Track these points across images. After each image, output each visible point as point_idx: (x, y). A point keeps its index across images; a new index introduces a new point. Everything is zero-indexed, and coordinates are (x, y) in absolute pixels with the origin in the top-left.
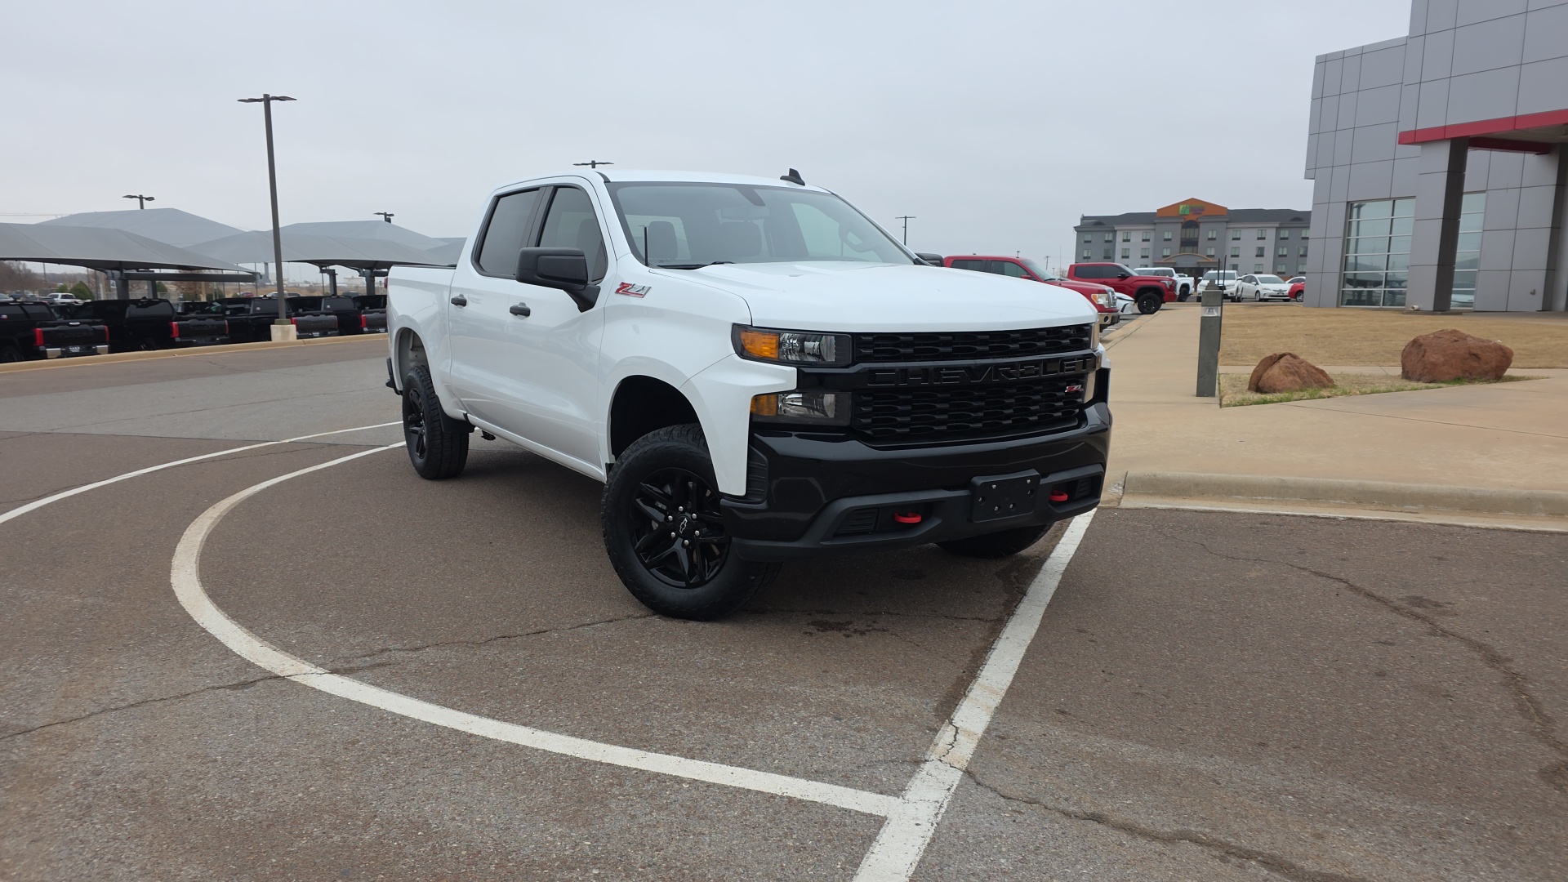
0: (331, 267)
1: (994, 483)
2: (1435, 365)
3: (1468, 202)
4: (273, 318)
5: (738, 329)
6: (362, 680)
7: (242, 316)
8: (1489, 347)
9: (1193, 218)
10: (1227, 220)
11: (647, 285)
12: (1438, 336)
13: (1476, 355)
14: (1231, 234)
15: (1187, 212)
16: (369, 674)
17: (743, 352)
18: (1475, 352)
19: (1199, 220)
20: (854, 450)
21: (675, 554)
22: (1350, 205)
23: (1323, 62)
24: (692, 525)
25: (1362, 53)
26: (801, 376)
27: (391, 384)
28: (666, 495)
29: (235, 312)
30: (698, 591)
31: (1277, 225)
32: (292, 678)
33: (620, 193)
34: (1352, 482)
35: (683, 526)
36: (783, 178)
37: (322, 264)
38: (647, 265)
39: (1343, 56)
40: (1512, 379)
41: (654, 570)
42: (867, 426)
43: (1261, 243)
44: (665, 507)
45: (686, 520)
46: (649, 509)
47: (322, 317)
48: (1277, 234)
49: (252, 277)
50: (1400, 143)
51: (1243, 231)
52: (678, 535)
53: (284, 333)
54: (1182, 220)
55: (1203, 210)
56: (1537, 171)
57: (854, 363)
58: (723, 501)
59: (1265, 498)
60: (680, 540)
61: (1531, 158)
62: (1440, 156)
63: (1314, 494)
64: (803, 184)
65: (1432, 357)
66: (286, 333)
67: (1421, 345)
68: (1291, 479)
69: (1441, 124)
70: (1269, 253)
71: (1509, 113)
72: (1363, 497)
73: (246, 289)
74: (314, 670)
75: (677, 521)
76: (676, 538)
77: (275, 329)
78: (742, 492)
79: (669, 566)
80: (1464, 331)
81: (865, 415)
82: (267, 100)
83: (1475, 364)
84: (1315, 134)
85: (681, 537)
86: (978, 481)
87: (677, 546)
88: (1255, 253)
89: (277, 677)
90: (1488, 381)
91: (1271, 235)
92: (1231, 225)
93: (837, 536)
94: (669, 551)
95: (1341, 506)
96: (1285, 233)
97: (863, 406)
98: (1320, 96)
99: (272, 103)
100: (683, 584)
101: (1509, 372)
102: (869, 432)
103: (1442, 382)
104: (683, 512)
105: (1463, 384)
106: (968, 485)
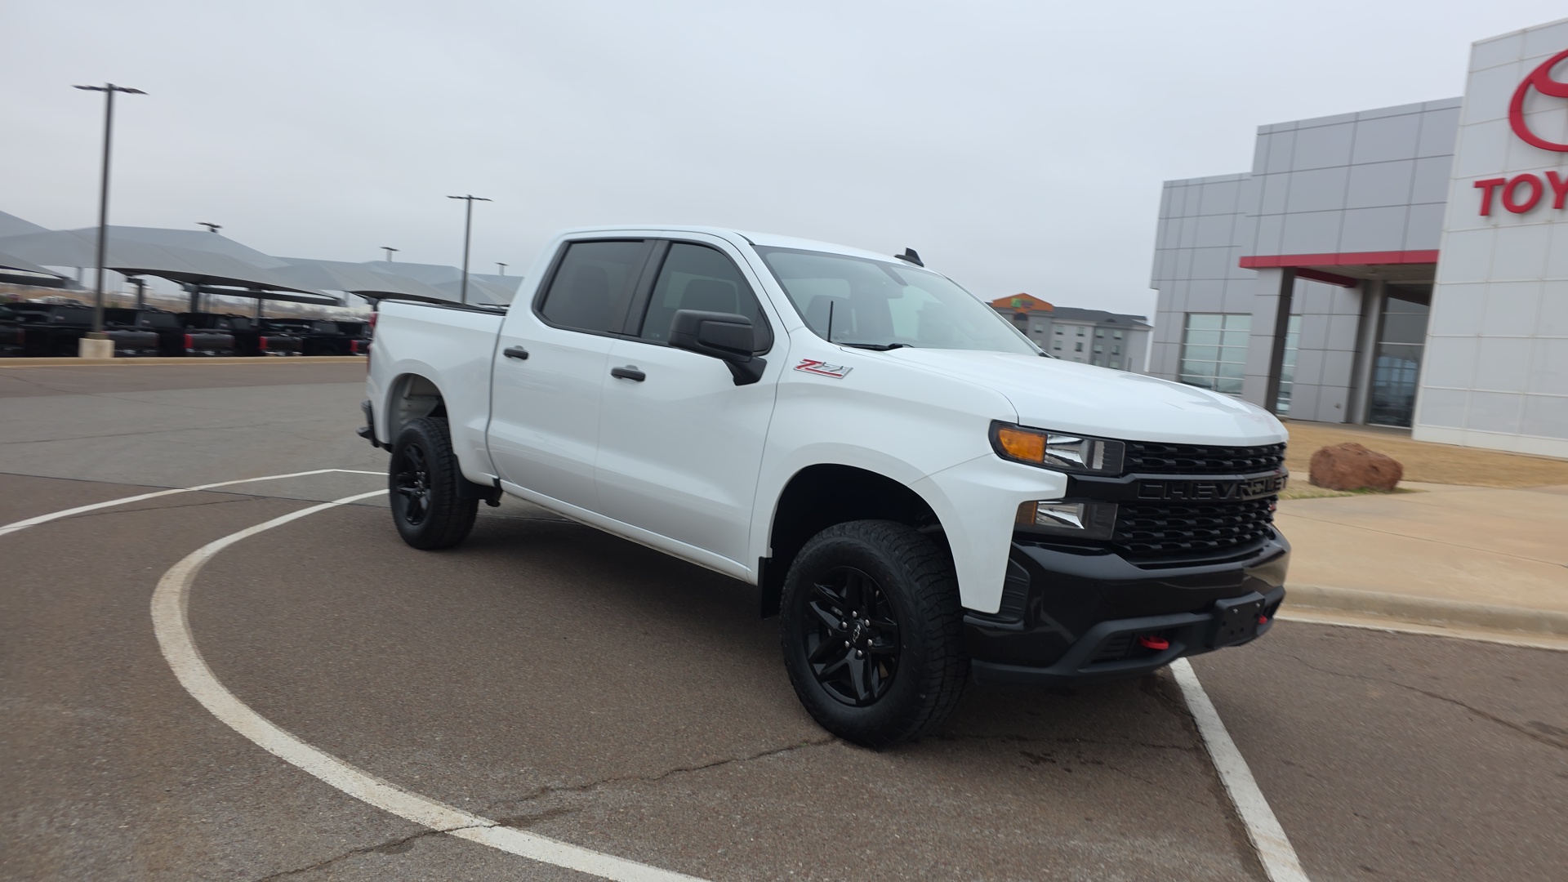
0: (139, 277)
1: (1236, 607)
2: (1343, 474)
3: (1294, 323)
4: (85, 330)
5: (997, 427)
6: (548, 833)
7: (38, 325)
8: (1385, 461)
9: (1023, 311)
10: (1052, 315)
11: (847, 365)
12: (1345, 447)
13: (1375, 468)
14: (1056, 328)
15: (1019, 305)
16: (548, 824)
17: (1002, 452)
18: (1375, 465)
19: (1030, 314)
20: (1113, 566)
21: (846, 667)
22: (1187, 315)
23: (1170, 187)
24: (864, 636)
25: (1203, 183)
26: (1072, 484)
27: (370, 434)
28: (841, 599)
29: (30, 319)
30: (868, 709)
31: (1094, 324)
32: (455, 833)
33: (769, 256)
34: (1381, 594)
35: (856, 633)
36: (897, 256)
37: (129, 273)
38: (829, 341)
39: (1186, 184)
40: (1402, 491)
41: (826, 684)
42: (1128, 541)
43: (1080, 340)
44: (840, 613)
45: (859, 627)
46: (823, 614)
47: (140, 333)
48: (1095, 332)
49: (61, 282)
50: (1241, 266)
51: (1067, 327)
52: (852, 645)
53: (96, 349)
54: (1013, 312)
55: (1031, 305)
56: (1343, 299)
57: (1124, 475)
58: (967, 618)
59: (1305, 606)
60: (853, 651)
61: (1339, 290)
62: (1274, 281)
63: (1350, 604)
64: (922, 265)
65: (1343, 468)
66: (100, 348)
67: (1330, 455)
68: (1326, 588)
69: (1276, 253)
70: (1087, 349)
71: (1332, 250)
72: (1393, 609)
73: (56, 296)
74: (477, 821)
75: (852, 626)
76: (850, 648)
77: (87, 346)
78: (993, 607)
79: (841, 680)
80: (1365, 444)
81: (1128, 530)
82: (110, 90)
83: (1374, 476)
84: (1160, 250)
85: (855, 647)
86: (1224, 604)
87: (850, 657)
88: (1074, 347)
89: (435, 833)
90: (1384, 492)
91: (1089, 332)
92: (1056, 321)
93: (1096, 662)
94: (841, 663)
95: (1374, 617)
96: (1100, 332)
97: (1127, 520)
98: (1165, 217)
99: (118, 95)
100: (853, 701)
101: (1401, 485)
102: (1129, 548)
103: (1350, 490)
104: (857, 618)
105: (1365, 493)
106: (1210, 607)
